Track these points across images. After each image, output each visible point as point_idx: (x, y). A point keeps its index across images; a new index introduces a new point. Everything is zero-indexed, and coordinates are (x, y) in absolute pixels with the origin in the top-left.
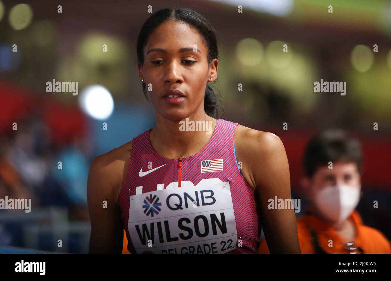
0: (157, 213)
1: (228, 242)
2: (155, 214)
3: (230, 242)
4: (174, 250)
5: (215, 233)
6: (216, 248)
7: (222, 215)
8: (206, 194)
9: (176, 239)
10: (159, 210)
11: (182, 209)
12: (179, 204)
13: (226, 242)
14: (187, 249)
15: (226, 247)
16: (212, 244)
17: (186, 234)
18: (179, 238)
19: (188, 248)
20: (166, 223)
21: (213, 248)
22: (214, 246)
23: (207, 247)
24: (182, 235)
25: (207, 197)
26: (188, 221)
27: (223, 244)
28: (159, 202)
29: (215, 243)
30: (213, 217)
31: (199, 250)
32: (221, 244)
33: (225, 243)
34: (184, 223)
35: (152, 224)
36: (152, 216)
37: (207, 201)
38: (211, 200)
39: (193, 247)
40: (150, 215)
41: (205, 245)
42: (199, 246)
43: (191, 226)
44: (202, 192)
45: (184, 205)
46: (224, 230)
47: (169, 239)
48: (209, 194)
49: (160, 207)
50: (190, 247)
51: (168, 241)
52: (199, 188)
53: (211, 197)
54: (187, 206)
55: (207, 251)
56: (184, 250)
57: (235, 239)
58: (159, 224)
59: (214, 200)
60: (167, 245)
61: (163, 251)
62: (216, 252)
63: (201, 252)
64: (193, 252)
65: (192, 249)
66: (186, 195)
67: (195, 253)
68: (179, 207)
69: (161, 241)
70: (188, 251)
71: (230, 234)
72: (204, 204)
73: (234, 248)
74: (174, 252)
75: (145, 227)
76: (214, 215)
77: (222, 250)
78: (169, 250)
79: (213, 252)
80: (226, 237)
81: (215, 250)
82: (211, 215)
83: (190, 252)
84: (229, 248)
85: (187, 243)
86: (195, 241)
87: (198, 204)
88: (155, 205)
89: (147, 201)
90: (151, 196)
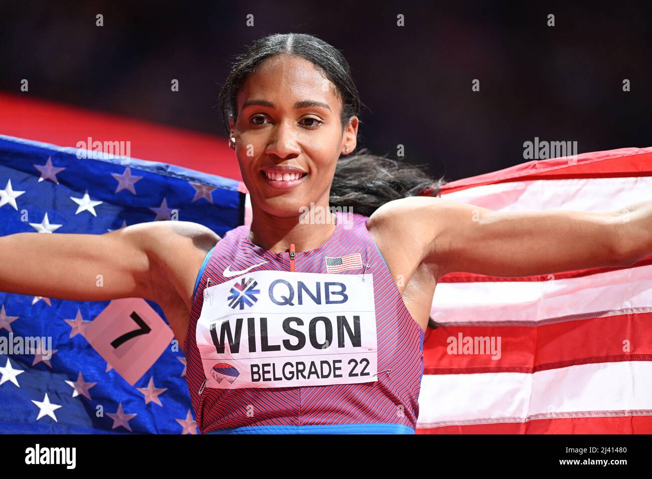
0: (250, 305)
1: (361, 362)
2: (246, 305)
3: (365, 363)
4: (272, 365)
5: (341, 344)
6: (340, 368)
7: (357, 319)
8: (332, 288)
9: (277, 348)
10: (255, 299)
11: (292, 305)
12: (288, 297)
13: (359, 362)
14: (292, 366)
15: (358, 370)
16: (335, 362)
17: (294, 341)
18: (282, 347)
19: (295, 365)
20: (264, 322)
21: (335, 369)
22: (337, 365)
23: (325, 366)
24: (287, 343)
25: (333, 293)
26: (300, 322)
27: (353, 364)
28: (256, 288)
29: (340, 361)
30: (342, 321)
31: (313, 370)
32: (349, 363)
33: (357, 364)
34: (293, 325)
35: (239, 322)
36: (242, 308)
37: (332, 298)
38: (341, 298)
39: (302, 363)
40: (238, 306)
41: (322, 362)
42: (313, 363)
43: (305, 330)
44: (327, 285)
45: (295, 300)
46: (356, 342)
47: (266, 347)
48: (339, 289)
49: (256, 295)
50: (298, 364)
51: (263, 350)
52: (323, 278)
53: (341, 293)
54: (300, 302)
55: (326, 373)
56: (288, 367)
57: (373, 358)
58: (251, 322)
59: (346, 298)
60: (260, 357)
61: (252, 366)
62: (341, 376)
63: (316, 372)
64: (302, 371)
65: (301, 367)
66: (301, 285)
67: (306, 373)
68: (288, 301)
69: (252, 348)
70: (294, 369)
71: (366, 348)
72: (328, 302)
73: (375, 379)
74: (270, 368)
75: (226, 326)
76: (344, 317)
77: (351, 375)
78: (264, 365)
79: (335, 376)
80: (358, 353)
81: (338, 372)
82: (338, 318)
83: (298, 371)
84: (362, 374)
85: (294, 356)
86: (308, 354)
87: (318, 301)
88: (248, 293)
89: (236, 289)
90: (243, 280)
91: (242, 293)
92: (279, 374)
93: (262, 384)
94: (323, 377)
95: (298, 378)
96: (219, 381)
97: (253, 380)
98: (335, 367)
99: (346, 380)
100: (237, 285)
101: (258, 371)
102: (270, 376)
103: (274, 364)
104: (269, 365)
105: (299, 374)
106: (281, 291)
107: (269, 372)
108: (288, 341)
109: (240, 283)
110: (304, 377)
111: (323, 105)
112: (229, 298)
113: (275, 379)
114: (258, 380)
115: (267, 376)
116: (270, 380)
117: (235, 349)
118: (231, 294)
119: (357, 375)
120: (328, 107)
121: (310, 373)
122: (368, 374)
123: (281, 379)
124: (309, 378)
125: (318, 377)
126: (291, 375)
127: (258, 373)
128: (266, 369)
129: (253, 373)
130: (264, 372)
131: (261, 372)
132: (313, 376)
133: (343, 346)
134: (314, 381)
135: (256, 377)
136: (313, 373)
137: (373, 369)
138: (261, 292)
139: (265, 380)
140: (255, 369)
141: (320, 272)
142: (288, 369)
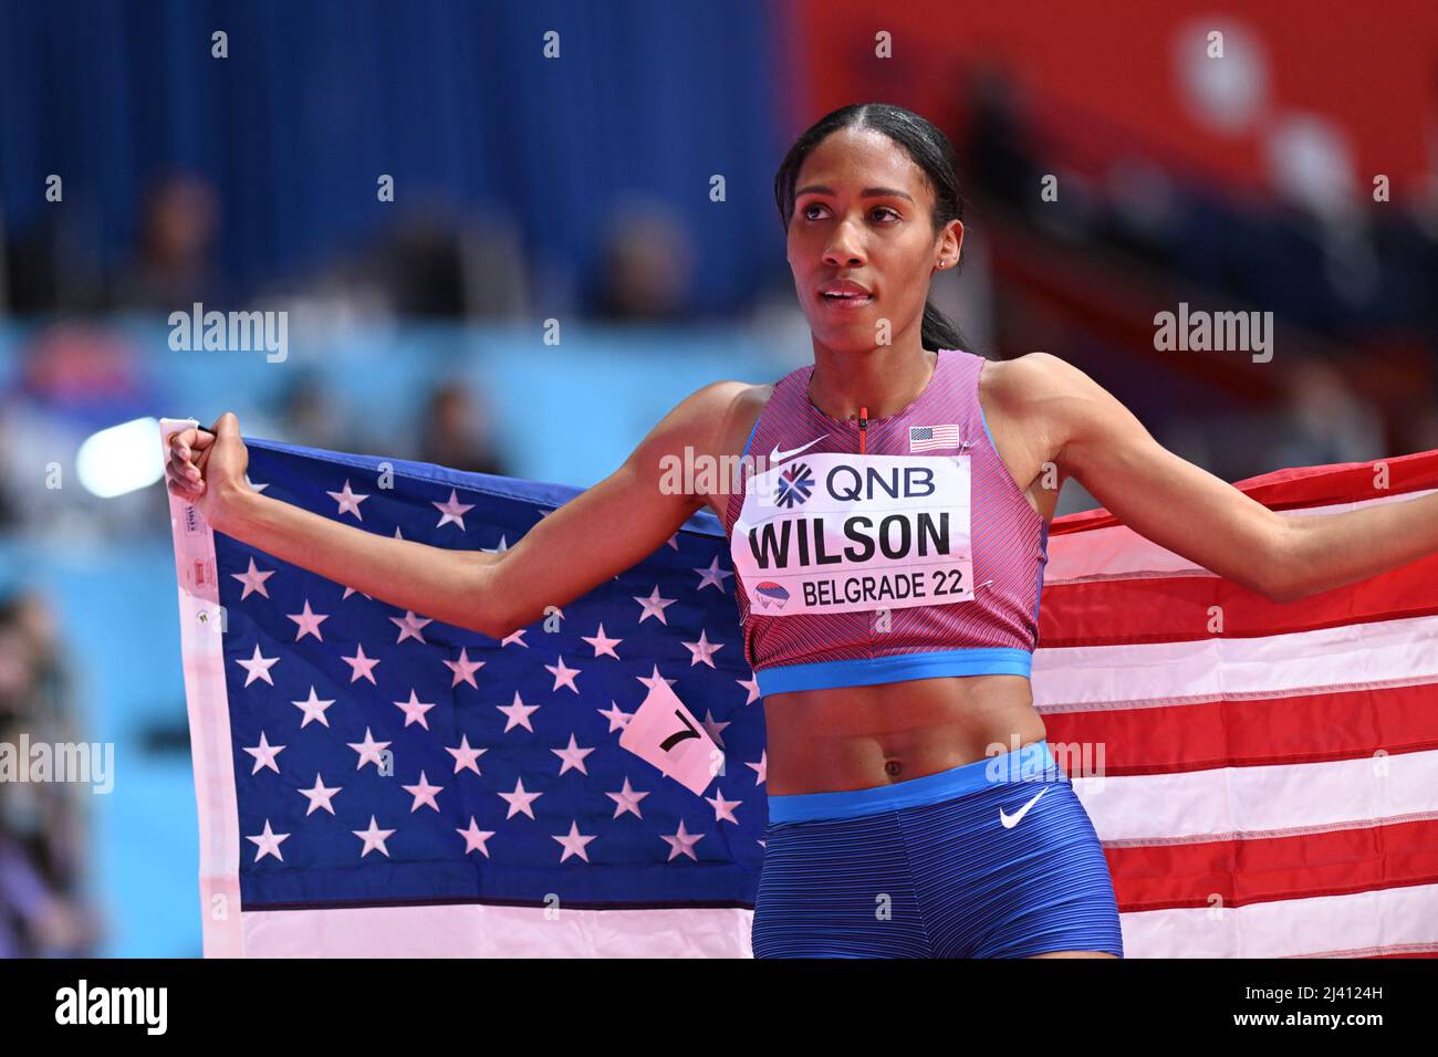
0: (802, 501)
1: (950, 575)
2: (795, 502)
3: (955, 576)
4: (831, 583)
5: (923, 551)
6: (921, 585)
7: (945, 517)
8: (914, 476)
9: (837, 559)
10: (808, 494)
13: (947, 575)
15: (947, 586)
16: (914, 576)
17: (860, 549)
18: (844, 558)
19: (861, 581)
20: (819, 523)
21: (915, 585)
22: (918, 580)
23: (901, 581)
24: (849, 552)
25: (915, 482)
26: (868, 523)
27: (940, 578)
28: (809, 478)
29: (922, 575)
30: (924, 520)
31: (886, 588)
32: (934, 577)
33: (944, 577)
34: (858, 528)
35: (787, 525)
36: (791, 505)
37: (914, 489)
38: (925, 488)
39: (871, 579)
40: (787, 503)
41: (897, 577)
42: (885, 579)
43: (874, 533)
44: (907, 471)
45: (863, 493)
46: (943, 546)
47: (822, 559)
48: (924, 476)
49: (809, 488)
50: (865, 580)
51: (819, 563)
52: (901, 462)
53: (926, 482)
54: (870, 496)
55: (902, 592)
56: (853, 584)
57: (967, 569)
58: (802, 524)
59: (932, 488)
60: (815, 572)
61: (805, 585)
62: (923, 595)
63: (889, 591)
64: (871, 590)
65: (869, 584)
66: (872, 472)
67: (876, 593)
68: (853, 495)
69: (804, 561)
70: (860, 588)
71: (955, 556)
72: (907, 494)
73: (971, 597)
74: (829, 587)
75: (769, 530)
76: (928, 515)
77: (937, 592)
78: (820, 583)
79: (916, 595)
80: (946, 563)
81: (919, 590)
82: (920, 515)
83: (865, 590)
84: (953, 591)
85: (860, 570)
86: (878, 566)
87: (894, 494)
88: (800, 485)
89: (784, 479)
90: (794, 466)
91: (792, 485)
92: (840, 595)
93: (819, 609)
94: (899, 596)
95: (865, 599)
96: (766, 605)
97: (808, 604)
98: (914, 583)
99: (932, 600)
101: (813, 592)
102: (829, 597)
103: (833, 582)
104: (827, 583)
105: (868, 594)
106: (844, 481)
107: (827, 592)
108: (852, 549)
109: (790, 470)
110: (874, 598)
111: (902, 195)
112: (776, 492)
113: (836, 602)
114: (814, 603)
115: (825, 598)
116: (828, 602)
117: (782, 562)
118: (778, 486)
119: (945, 592)
120: (909, 198)
121: (882, 592)
122: (961, 590)
123: (843, 601)
124: (880, 599)
125: (893, 597)
126: (856, 596)
128: (824, 588)
129: (806, 594)
130: (821, 593)
131: (817, 593)
132: (886, 596)
133: (925, 554)
134: (887, 602)
135: (811, 599)
136: (886, 592)
137: (967, 583)
138: (816, 482)
139: (822, 603)
140: (809, 589)
141: (899, 452)
142: (852, 587)
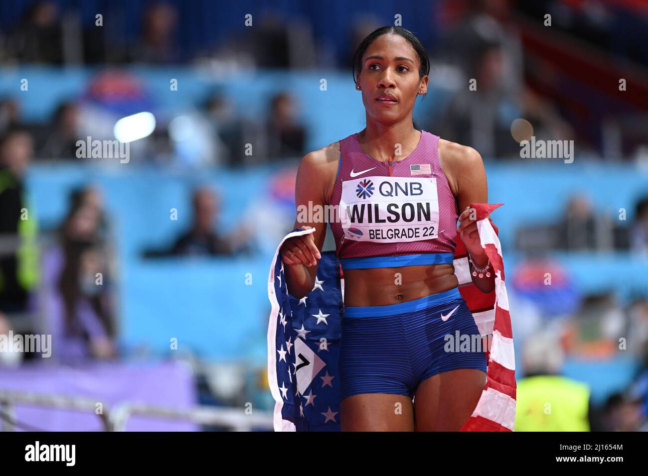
0: (369, 196)
3: (432, 229)
4: (381, 230)
5: (419, 219)
6: (418, 232)
7: (428, 204)
8: (414, 186)
9: (384, 221)
10: (372, 193)
11: (392, 196)
12: (390, 191)
13: (429, 228)
14: (392, 231)
15: (428, 233)
16: (416, 229)
17: (393, 217)
18: (387, 221)
20: (376, 207)
21: (416, 233)
24: (389, 219)
25: (415, 189)
26: (397, 207)
27: (426, 230)
28: (372, 186)
29: (419, 229)
30: (420, 206)
31: (404, 233)
32: (423, 229)
34: (393, 208)
35: (363, 206)
36: (365, 198)
37: (414, 192)
38: (419, 192)
39: (398, 230)
40: (363, 197)
42: (404, 230)
43: (399, 211)
44: (411, 184)
45: (394, 193)
46: (428, 218)
47: (378, 221)
48: (418, 186)
49: (372, 191)
50: (395, 230)
51: (376, 222)
52: (409, 180)
53: (419, 189)
54: (397, 195)
55: (411, 235)
57: (436, 227)
58: (370, 206)
59: (422, 192)
60: (374, 226)
61: (370, 231)
62: (419, 236)
63: (405, 235)
64: (397, 234)
65: (397, 232)
66: (397, 185)
67: (400, 235)
68: (390, 194)
69: (370, 221)
70: (393, 233)
71: (432, 221)
72: (412, 194)
73: (437, 237)
74: (380, 232)
75: (355, 207)
76: (421, 203)
77: (424, 235)
78: (376, 230)
79: (416, 237)
80: (429, 224)
81: (417, 235)
82: (418, 204)
83: (395, 234)
84: (430, 235)
85: (393, 226)
86: (401, 225)
87: (406, 194)
88: (368, 189)
89: (361, 186)
90: (365, 181)
91: (365, 189)
92: (385, 235)
93: (375, 241)
94: (409, 237)
96: (352, 236)
97: (371, 238)
99: (422, 238)
100: (361, 183)
102: (380, 236)
104: (379, 230)
105: (396, 236)
106: (386, 188)
107: (379, 234)
108: (390, 217)
109: (363, 182)
110: (399, 237)
111: (410, 60)
112: (357, 191)
113: (383, 238)
114: (373, 238)
115: (378, 236)
116: (380, 238)
117: (361, 221)
118: (358, 188)
119: (427, 235)
120: (412, 62)
121: (402, 235)
122: (433, 234)
123: (386, 238)
124: (401, 238)
125: (407, 237)
126: (391, 236)
127: (373, 234)
128: (378, 232)
129: (370, 234)
130: (377, 234)
131: (375, 234)
132: (403, 237)
134: (404, 239)
135: (372, 236)
137: (435, 232)
138: (375, 189)
139: (377, 238)
140: (372, 232)
141: (407, 176)
142: (390, 232)
